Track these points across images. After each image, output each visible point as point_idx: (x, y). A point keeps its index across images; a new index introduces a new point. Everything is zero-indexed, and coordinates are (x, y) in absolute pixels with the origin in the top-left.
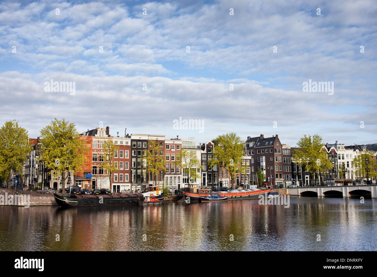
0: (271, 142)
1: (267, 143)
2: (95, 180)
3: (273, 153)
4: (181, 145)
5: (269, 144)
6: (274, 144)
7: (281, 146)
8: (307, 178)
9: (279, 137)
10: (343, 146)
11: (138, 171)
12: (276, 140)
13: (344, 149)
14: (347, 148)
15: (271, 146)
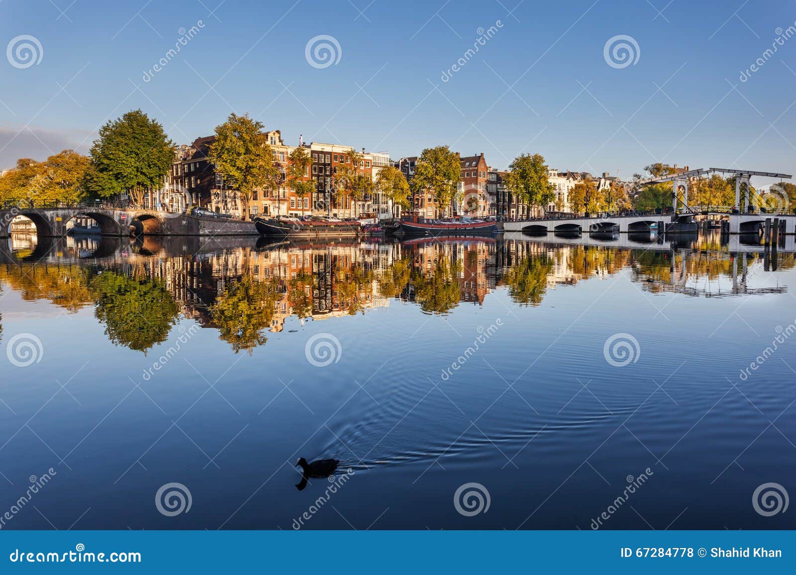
0: (474, 163)
1: (467, 164)
2: (268, 206)
3: (477, 178)
4: (371, 161)
5: (470, 165)
6: (479, 166)
7: (486, 169)
8: (513, 212)
9: (485, 157)
10: (556, 172)
11: (320, 195)
12: (481, 161)
13: (557, 177)
14: (559, 175)
15: (474, 168)
